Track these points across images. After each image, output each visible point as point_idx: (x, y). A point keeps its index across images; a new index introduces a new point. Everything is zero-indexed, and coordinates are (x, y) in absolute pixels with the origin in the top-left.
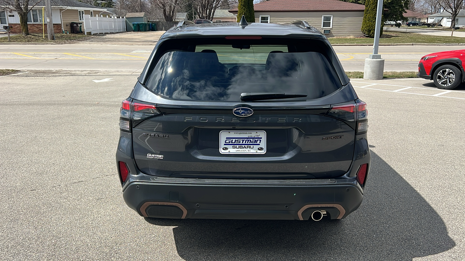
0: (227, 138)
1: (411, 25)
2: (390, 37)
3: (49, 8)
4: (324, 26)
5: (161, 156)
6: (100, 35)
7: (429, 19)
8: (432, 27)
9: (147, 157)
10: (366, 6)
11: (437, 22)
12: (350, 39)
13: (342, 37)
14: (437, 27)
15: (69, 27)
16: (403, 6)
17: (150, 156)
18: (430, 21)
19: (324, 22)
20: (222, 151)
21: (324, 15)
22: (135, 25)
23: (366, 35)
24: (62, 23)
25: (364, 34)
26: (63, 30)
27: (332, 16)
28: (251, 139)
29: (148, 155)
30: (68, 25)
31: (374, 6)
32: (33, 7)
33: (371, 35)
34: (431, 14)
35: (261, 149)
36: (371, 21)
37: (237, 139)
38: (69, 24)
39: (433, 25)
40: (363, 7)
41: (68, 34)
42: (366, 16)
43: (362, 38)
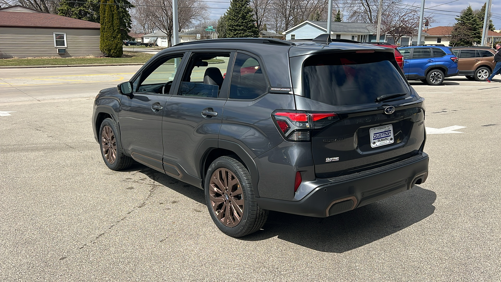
0: (374, 134)
1: (129, 45)
2: (131, 56)
4: (58, 44)
5: (337, 158)
7: (144, 39)
8: (150, 46)
9: (326, 161)
10: (102, 25)
11: (153, 42)
12: (90, 59)
13: (81, 57)
14: (155, 47)
16: (127, 25)
17: (328, 159)
18: (146, 41)
19: (56, 40)
20: (373, 146)
21: (55, 32)
23: (106, 54)
25: (104, 53)
27: (65, 33)
28: (386, 132)
29: (327, 160)
31: (110, 24)
33: (112, 55)
34: (145, 34)
35: (391, 139)
36: (110, 40)
37: (379, 134)
39: (150, 45)
40: (98, 25)
42: (103, 34)
43: (103, 58)
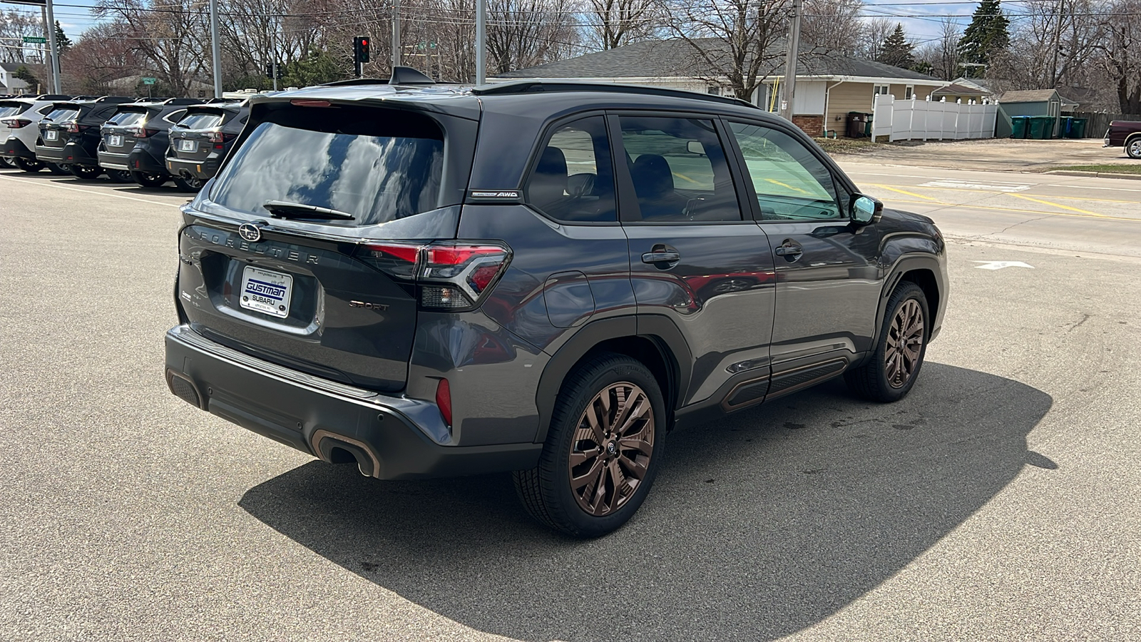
0: (250, 280)
3: (792, 79)
6: (906, 144)
15: (842, 123)
20: (242, 302)
22: (1019, 122)
24: (825, 113)
26: (826, 130)
28: (274, 288)
30: (840, 119)
32: (764, 78)
35: (282, 308)
37: (260, 284)
38: (843, 116)
41: (835, 138)
